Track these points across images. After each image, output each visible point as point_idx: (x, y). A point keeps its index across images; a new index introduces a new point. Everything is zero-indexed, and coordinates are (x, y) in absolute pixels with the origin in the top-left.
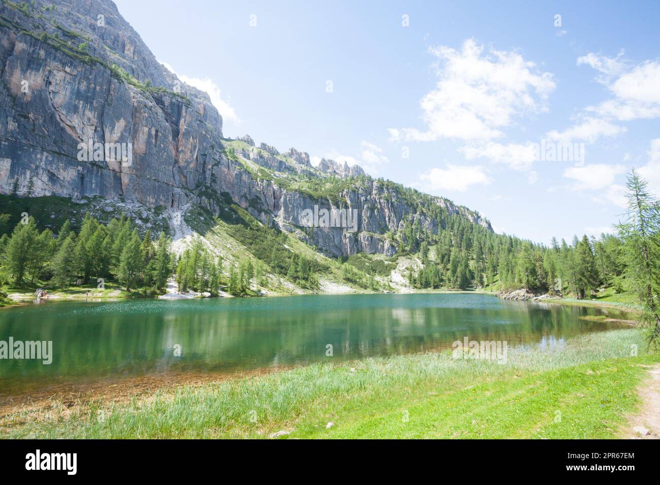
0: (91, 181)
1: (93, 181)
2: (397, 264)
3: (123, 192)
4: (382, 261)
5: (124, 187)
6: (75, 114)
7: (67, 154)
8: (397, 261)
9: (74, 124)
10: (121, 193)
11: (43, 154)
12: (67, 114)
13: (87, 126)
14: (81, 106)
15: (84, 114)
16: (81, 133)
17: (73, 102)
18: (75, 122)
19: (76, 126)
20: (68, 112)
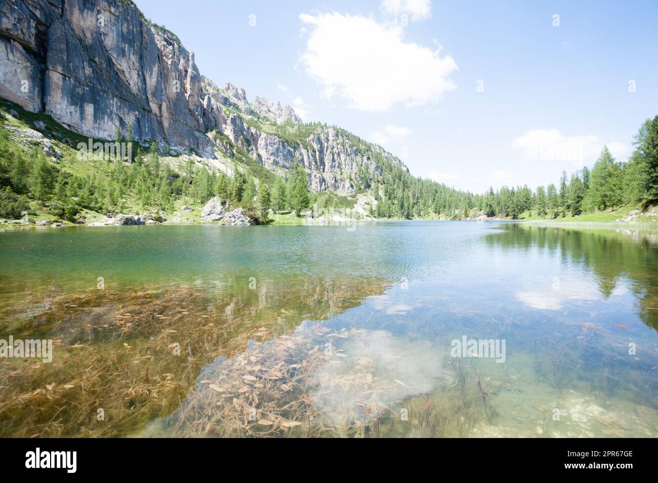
0: (145, 125)
1: (146, 126)
2: (357, 199)
3: (165, 135)
4: (345, 197)
5: (166, 131)
6: (123, 57)
7: (127, 99)
8: (357, 197)
9: (123, 67)
10: (164, 136)
11: (114, 100)
12: (117, 57)
13: (132, 70)
14: (126, 49)
15: (129, 58)
16: (129, 77)
17: (120, 46)
18: (124, 66)
19: (125, 70)
20: (118, 55)
